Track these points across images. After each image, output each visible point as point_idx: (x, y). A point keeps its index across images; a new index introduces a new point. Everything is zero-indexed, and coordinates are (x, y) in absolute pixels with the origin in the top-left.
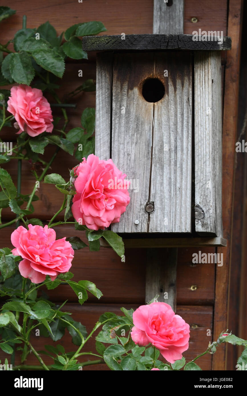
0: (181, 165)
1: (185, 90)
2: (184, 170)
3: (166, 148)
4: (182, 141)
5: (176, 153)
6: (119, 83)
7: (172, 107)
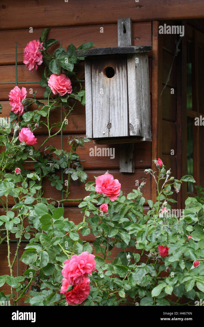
0: (123, 106)
1: (123, 71)
2: (124, 108)
3: (116, 98)
4: (123, 95)
5: (120, 100)
6: (95, 70)
7: (118, 80)
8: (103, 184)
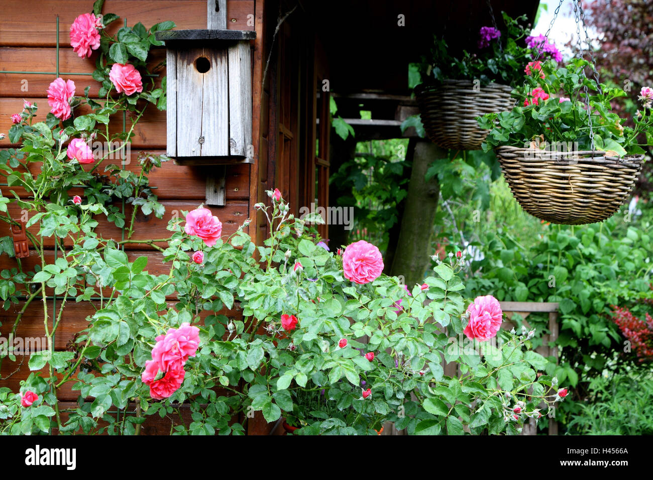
0: (221, 113)
1: (223, 65)
2: (223, 116)
3: (211, 102)
4: (222, 98)
5: (218, 105)
6: (181, 61)
7: (215, 76)
8: (198, 222)
